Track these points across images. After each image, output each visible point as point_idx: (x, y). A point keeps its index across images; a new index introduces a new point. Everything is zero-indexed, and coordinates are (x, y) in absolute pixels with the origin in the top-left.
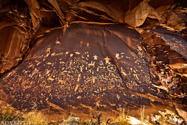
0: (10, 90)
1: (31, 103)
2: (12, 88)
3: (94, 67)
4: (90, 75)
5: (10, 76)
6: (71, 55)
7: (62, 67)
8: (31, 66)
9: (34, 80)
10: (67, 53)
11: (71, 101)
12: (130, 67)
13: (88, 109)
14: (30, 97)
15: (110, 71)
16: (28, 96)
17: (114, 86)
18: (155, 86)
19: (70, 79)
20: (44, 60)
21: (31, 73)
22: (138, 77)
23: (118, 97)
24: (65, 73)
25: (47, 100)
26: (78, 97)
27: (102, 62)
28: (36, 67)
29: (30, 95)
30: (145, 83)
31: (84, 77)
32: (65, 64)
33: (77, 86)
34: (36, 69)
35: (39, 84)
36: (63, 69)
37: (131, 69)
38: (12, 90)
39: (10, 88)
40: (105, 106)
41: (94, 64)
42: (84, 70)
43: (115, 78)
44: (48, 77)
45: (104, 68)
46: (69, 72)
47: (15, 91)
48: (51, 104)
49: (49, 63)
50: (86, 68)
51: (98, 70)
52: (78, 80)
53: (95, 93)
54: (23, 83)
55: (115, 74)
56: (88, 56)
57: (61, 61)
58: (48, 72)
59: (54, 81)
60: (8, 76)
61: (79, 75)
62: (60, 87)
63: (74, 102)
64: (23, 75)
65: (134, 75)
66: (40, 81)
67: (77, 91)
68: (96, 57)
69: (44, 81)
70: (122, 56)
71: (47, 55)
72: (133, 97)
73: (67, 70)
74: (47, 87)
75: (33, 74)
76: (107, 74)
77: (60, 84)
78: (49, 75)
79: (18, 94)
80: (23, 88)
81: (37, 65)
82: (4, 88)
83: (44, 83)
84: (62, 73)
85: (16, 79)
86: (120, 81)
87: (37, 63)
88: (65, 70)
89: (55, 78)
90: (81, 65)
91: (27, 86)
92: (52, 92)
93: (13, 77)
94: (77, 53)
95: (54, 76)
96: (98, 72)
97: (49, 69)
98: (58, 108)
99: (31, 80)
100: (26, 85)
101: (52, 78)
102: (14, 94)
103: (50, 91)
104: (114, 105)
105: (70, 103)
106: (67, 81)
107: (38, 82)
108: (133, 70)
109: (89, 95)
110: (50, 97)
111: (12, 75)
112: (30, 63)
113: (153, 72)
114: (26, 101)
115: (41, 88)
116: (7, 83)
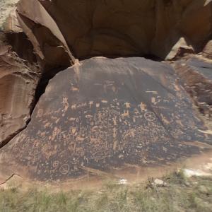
0: (27, 160)
1: (63, 172)
2: (29, 158)
4: (127, 128)
5: (19, 141)
6: (98, 105)
7: (90, 122)
8: (47, 124)
9: (58, 142)
10: (91, 103)
11: (112, 161)
12: (171, 113)
13: (134, 167)
14: (60, 165)
15: (148, 119)
16: (57, 165)
17: (157, 138)
19: (105, 136)
20: (63, 115)
21: (51, 134)
22: (182, 123)
23: (165, 149)
24: (96, 129)
25: (82, 165)
26: (120, 157)
28: (55, 125)
29: (58, 162)
30: (190, 129)
31: (121, 131)
32: (93, 118)
33: (115, 143)
34: (56, 129)
35: (67, 147)
36: (92, 124)
37: (173, 115)
38: (30, 160)
39: (26, 158)
40: (153, 162)
41: (127, 114)
42: (118, 123)
43: (157, 128)
44: (75, 137)
45: (141, 116)
46: (101, 127)
47: (35, 160)
48: (89, 170)
49: (72, 119)
50: (120, 120)
51: (134, 121)
52: (115, 135)
53: (138, 149)
54: (43, 148)
55: (156, 123)
56: (118, 104)
57: (87, 114)
58: (74, 131)
59: (85, 141)
60: (16, 142)
61: (114, 130)
62: (94, 147)
63: (116, 162)
64: (40, 137)
65: (177, 121)
66: (66, 142)
67: (117, 148)
69: (72, 143)
70: (159, 101)
71: (66, 108)
72: (181, 147)
73: (98, 125)
74: (78, 149)
75: (54, 135)
76: (147, 124)
77: (93, 143)
78: (76, 134)
79: (41, 163)
80: (46, 155)
81: (56, 122)
82: (17, 158)
83: (73, 145)
84: (93, 130)
85: (31, 145)
86: (163, 130)
87: (55, 120)
88: (94, 125)
89: (84, 137)
90: (112, 116)
91: (51, 152)
92: (85, 155)
93: (24, 142)
94: (104, 101)
95: (83, 135)
96: (135, 124)
97: (75, 126)
98: (99, 172)
99: (53, 143)
100: (49, 150)
101: (81, 137)
102: (35, 164)
103: (82, 154)
104: (162, 159)
105: (112, 165)
106: (102, 139)
107: (65, 144)
108: (175, 115)
109: (131, 151)
110: (85, 161)
111: (22, 140)
112: (44, 122)
114: (55, 171)
115: (70, 152)
116: (18, 152)
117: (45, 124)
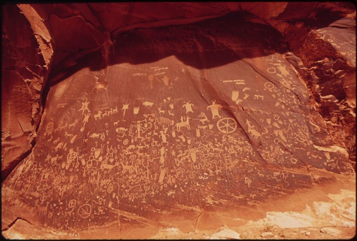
0: (35, 198)
1: (82, 216)
2: (37, 195)
3: (189, 128)
4: (185, 147)
5: (23, 171)
6: (136, 111)
7: (123, 139)
8: (59, 146)
9: (74, 173)
10: (126, 107)
11: (156, 202)
12: (267, 117)
13: (192, 210)
14: (77, 206)
15: (224, 132)
16: (73, 205)
17: (237, 161)
18: (321, 149)
19: (146, 161)
20: (82, 130)
21: (65, 159)
22: (285, 135)
23: (248, 181)
24: (131, 150)
25: (110, 205)
26: (169, 194)
27: (203, 114)
28: (69, 146)
29: (75, 201)
30: (299, 145)
31: (173, 153)
32: (127, 133)
33: (163, 172)
34: (71, 151)
35: (87, 178)
36: (126, 142)
37: (269, 121)
38: (38, 198)
39: (33, 194)
40: (224, 201)
41: (187, 123)
42: (170, 139)
43: (238, 145)
44: (100, 163)
45: (211, 127)
46: (141, 147)
47: (45, 199)
48: (119, 213)
49: (95, 135)
50: (174, 134)
51: (198, 134)
52: (162, 160)
53: (200, 182)
54: (55, 181)
55: (236, 137)
56: (172, 106)
57: (119, 126)
58: (97, 153)
59: (115, 170)
60: (20, 173)
61: (163, 151)
62: (128, 179)
63: (162, 203)
64: (49, 166)
65: (276, 132)
66: (86, 173)
67: (165, 181)
68: (189, 107)
69: (95, 173)
70: (247, 96)
71: (86, 119)
72: (278, 177)
73: (136, 144)
74: (104, 182)
75: (69, 161)
76: (220, 140)
77: (127, 173)
78: (101, 159)
79: (53, 202)
80: (59, 191)
81: (72, 142)
82: (21, 196)
83: (96, 176)
84: (127, 152)
85: (38, 176)
86: (249, 149)
87: (69, 138)
88: (130, 144)
89: (114, 163)
90: (161, 128)
91: (65, 186)
92: (115, 191)
93: (30, 173)
94: (147, 104)
95: (112, 160)
96: (199, 139)
97: (99, 147)
98: (134, 216)
99: (68, 173)
100: (62, 184)
101: (109, 163)
102: (45, 204)
103: (111, 189)
104: (241, 197)
105: (156, 206)
106: (140, 166)
107: (84, 175)
108: (273, 121)
109: (189, 185)
110: (115, 200)
111: (27, 170)
112: (55, 141)
113: (315, 121)
114: (72, 213)
115: (92, 187)
116: (22, 187)
117: (57, 144)
